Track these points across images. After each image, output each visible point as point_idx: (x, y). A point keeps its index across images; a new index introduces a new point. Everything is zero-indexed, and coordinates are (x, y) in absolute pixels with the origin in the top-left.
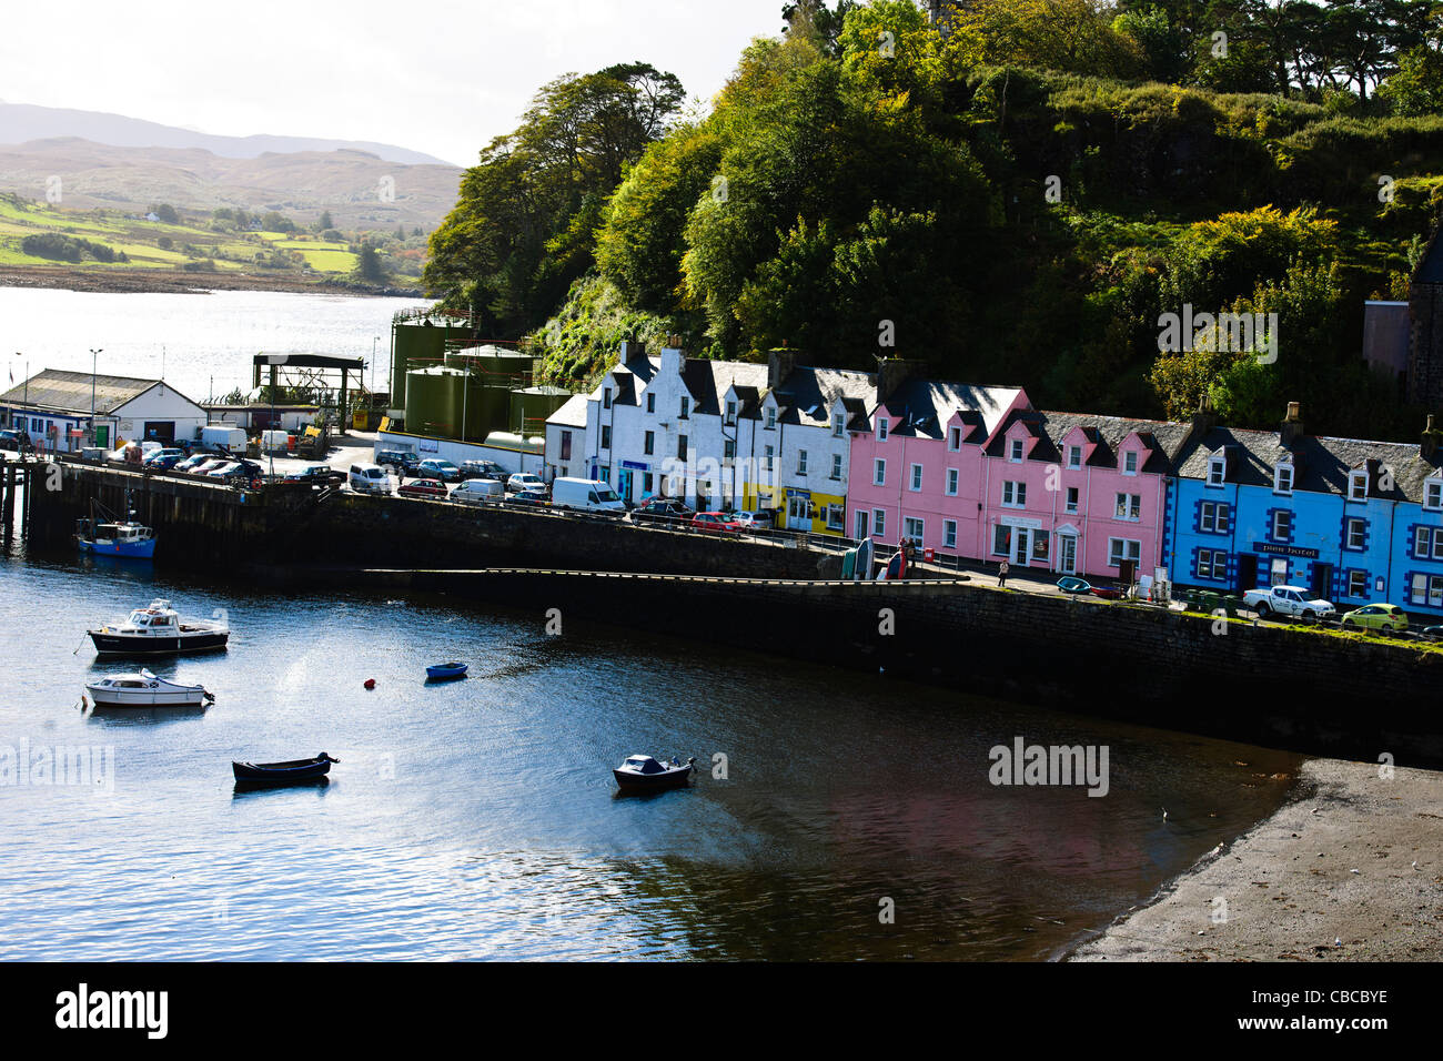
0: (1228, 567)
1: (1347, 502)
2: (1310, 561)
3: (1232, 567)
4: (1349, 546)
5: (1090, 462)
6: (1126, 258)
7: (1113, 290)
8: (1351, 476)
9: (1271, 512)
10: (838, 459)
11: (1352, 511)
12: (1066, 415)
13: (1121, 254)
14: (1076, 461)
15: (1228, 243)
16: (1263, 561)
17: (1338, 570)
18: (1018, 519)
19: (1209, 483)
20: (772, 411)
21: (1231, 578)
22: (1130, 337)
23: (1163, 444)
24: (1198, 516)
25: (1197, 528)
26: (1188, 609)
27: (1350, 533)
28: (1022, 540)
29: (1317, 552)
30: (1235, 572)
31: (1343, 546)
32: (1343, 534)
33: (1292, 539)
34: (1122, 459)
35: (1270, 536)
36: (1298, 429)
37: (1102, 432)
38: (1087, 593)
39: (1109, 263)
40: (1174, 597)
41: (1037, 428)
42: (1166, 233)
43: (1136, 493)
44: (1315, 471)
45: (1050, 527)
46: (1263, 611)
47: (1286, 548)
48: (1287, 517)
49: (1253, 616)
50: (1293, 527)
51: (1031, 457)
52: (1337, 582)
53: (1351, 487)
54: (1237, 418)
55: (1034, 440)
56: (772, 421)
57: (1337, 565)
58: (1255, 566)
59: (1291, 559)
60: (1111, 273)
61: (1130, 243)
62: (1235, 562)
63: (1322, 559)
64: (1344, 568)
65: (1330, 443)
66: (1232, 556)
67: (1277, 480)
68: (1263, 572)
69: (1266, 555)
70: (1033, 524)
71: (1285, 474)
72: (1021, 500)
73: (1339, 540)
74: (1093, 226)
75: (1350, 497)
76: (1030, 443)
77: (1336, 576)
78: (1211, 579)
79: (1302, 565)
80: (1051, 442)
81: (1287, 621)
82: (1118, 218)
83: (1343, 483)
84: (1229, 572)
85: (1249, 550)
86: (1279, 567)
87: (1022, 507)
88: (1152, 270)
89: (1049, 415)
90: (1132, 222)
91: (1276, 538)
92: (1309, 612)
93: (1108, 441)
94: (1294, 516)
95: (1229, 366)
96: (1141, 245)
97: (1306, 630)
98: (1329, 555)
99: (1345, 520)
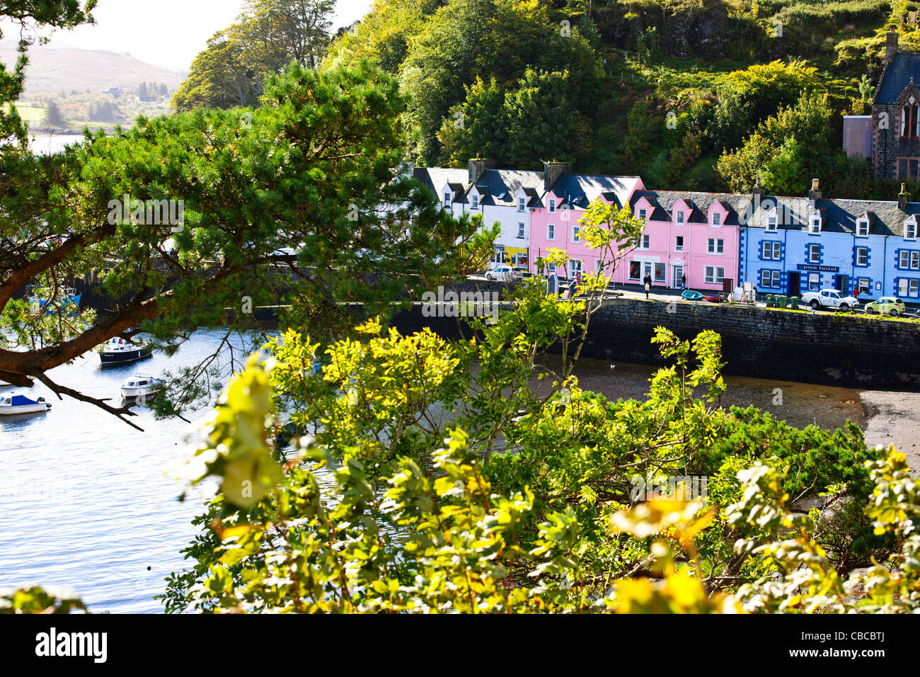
0: (781, 280)
1: (855, 237)
2: (834, 274)
3: (784, 280)
4: (858, 264)
5: (690, 220)
6: (686, 95)
7: (684, 115)
8: (858, 222)
9: (808, 246)
10: (522, 225)
11: (859, 243)
12: (670, 192)
13: (683, 92)
14: (681, 220)
15: (756, 84)
16: (804, 275)
17: (852, 278)
18: (644, 257)
19: (767, 230)
20: (476, 198)
21: (784, 287)
22: (698, 143)
23: (735, 208)
24: (761, 250)
25: (760, 257)
26: (768, 306)
27: (858, 256)
28: (648, 270)
29: (838, 268)
30: (786, 283)
31: (854, 264)
32: (854, 257)
33: (822, 261)
34: (711, 217)
35: (807, 260)
36: (819, 195)
37: (695, 202)
38: (700, 299)
39: (676, 99)
40: (758, 299)
41: (653, 201)
42: (706, 78)
43: (720, 238)
44: (833, 221)
45: (665, 261)
46: (815, 305)
47: (818, 267)
48: (818, 249)
49: (809, 308)
50: (822, 254)
51: (652, 219)
52: (851, 286)
53: (858, 228)
54: (777, 190)
55: (653, 209)
56: (476, 205)
57: (851, 276)
58: (799, 279)
59: (822, 273)
60: (679, 105)
61: (687, 86)
62: (786, 277)
63: (841, 272)
64: (855, 277)
65: (840, 202)
66: (784, 273)
67: (811, 226)
68: (804, 282)
69: (806, 272)
70: (654, 260)
71: (816, 222)
72: (646, 245)
73: (852, 261)
74: (658, 76)
75: (858, 234)
76: (650, 210)
77: (850, 282)
78: (771, 288)
79: (828, 277)
80: (663, 209)
81: (833, 310)
82: (673, 70)
83: (852, 227)
84: (782, 283)
85: (794, 269)
86: (814, 278)
87: (646, 249)
88: (708, 102)
89: (659, 193)
90: (682, 72)
91: (811, 261)
92: (844, 304)
93: (699, 207)
94: (823, 247)
95: (770, 159)
96: (693, 86)
97: (845, 315)
98: (846, 270)
99: (854, 249)
